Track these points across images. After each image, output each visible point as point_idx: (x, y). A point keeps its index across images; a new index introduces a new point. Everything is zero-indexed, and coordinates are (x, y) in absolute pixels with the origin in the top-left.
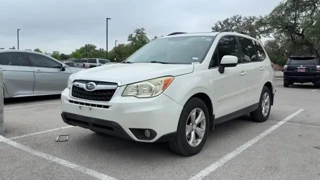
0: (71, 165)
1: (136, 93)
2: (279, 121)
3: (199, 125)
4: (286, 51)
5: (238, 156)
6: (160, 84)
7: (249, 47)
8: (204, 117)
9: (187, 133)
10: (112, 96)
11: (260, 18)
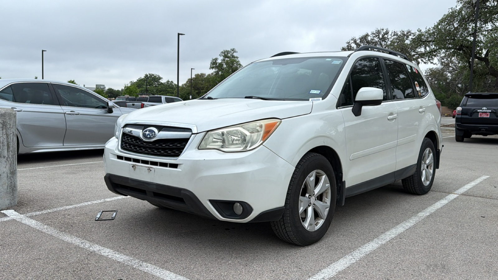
0: (118, 256)
1: (221, 144)
2: (449, 193)
3: (320, 197)
4: (460, 85)
5: (383, 248)
6: (258, 131)
7: (402, 76)
8: (328, 185)
9: (301, 209)
10: (183, 149)
11: (418, 33)
